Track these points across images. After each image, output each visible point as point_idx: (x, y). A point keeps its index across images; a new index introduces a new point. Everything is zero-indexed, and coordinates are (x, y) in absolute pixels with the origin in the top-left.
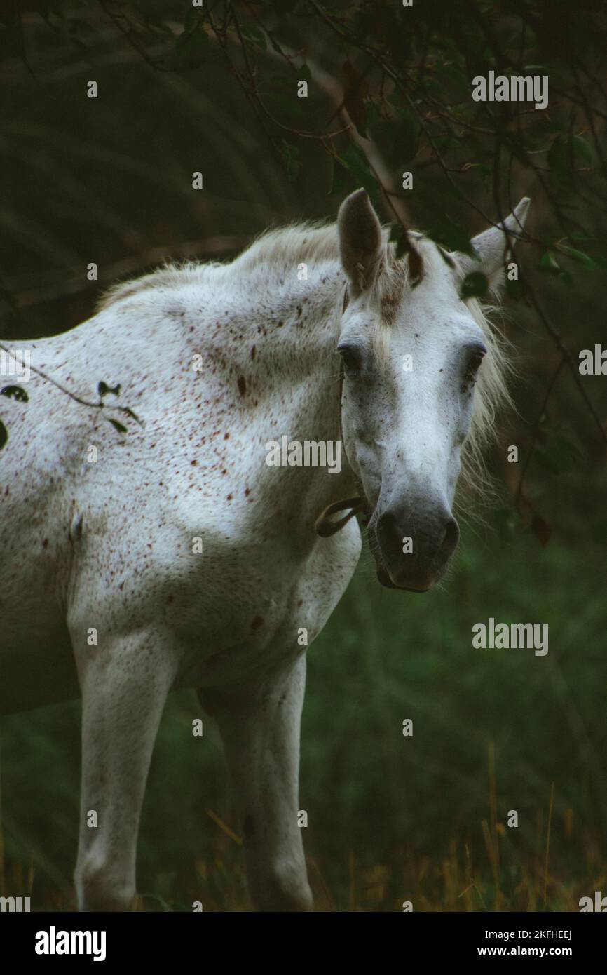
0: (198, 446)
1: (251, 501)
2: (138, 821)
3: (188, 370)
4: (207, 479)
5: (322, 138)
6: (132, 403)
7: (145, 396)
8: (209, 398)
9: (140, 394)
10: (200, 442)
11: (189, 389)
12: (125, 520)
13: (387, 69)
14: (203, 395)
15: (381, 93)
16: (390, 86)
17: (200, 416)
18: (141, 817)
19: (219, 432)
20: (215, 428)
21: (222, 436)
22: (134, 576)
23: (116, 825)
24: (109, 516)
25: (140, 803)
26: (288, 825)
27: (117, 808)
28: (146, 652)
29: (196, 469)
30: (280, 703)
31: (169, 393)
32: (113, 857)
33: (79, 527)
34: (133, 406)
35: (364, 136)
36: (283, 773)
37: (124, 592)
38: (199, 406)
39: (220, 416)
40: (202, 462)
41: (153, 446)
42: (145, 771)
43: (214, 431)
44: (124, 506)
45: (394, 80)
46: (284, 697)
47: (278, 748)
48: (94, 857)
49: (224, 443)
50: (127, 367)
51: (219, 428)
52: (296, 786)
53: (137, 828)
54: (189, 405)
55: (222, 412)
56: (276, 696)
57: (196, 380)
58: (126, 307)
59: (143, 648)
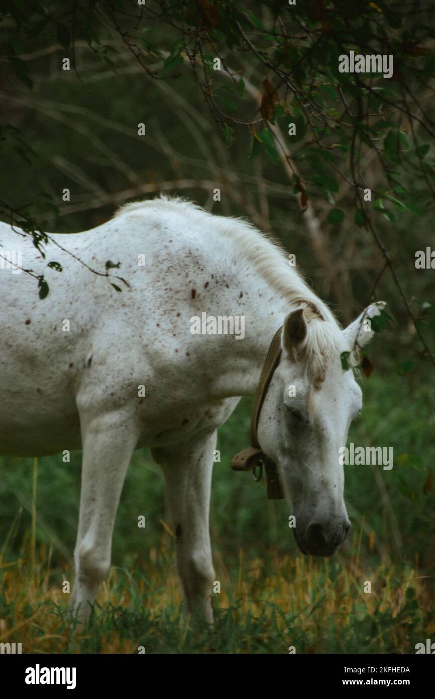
0: (161, 315)
1: (189, 360)
2: (113, 523)
3: (162, 263)
4: (165, 337)
5: (247, 124)
6: (130, 277)
7: (138, 273)
8: (172, 287)
9: (135, 272)
10: (163, 313)
11: (162, 276)
12: (119, 358)
13: (290, 85)
14: (169, 285)
15: (285, 99)
16: (291, 96)
17: (166, 296)
18: (116, 522)
19: (174, 310)
20: (172, 306)
21: (175, 313)
22: (121, 390)
23: (100, 526)
24: (109, 355)
25: (115, 513)
26: (201, 531)
27: (101, 515)
28: (123, 428)
29: (159, 329)
30: (199, 460)
31: (150, 274)
32: (98, 544)
33: (90, 361)
34: (132, 279)
35: (273, 124)
36: (200, 501)
37: (114, 397)
38: (166, 289)
39: (177, 301)
40: (163, 325)
41: (139, 309)
42: (118, 494)
43: (171, 309)
44: (120, 350)
45: (294, 92)
46: (202, 456)
47: (198, 486)
48: (86, 542)
49: (176, 318)
50: (130, 255)
51: (175, 308)
52: (207, 509)
53: (112, 527)
54: (161, 286)
55: (178, 299)
56: (196, 455)
57: (166, 272)
58: (132, 217)
59: (121, 425)
